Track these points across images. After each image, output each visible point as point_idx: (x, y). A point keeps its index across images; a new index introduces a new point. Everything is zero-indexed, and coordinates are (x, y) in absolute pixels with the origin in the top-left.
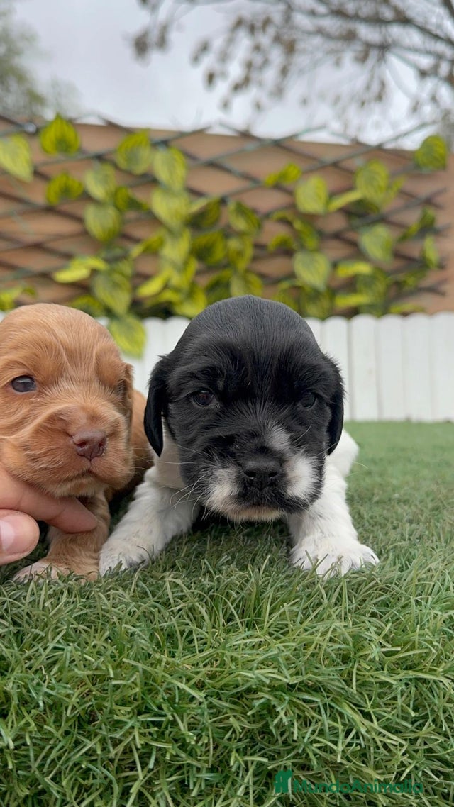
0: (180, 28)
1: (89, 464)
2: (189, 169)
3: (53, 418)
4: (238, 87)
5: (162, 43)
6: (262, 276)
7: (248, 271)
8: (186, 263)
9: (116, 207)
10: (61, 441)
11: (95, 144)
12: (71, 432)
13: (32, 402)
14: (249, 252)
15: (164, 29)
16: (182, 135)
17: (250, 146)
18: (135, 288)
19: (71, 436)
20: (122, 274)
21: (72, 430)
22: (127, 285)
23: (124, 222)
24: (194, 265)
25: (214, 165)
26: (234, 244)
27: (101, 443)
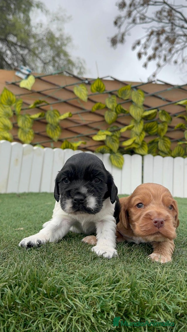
0: (129, 34)
1: (158, 229)
2: (145, 97)
3: (147, 215)
4: (150, 59)
5: (122, 40)
6: (171, 139)
7: (164, 136)
8: (141, 133)
9: (116, 112)
10: (149, 222)
11: (110, 88)
12: (152, 219)
13: (142, 210)
14: (166, 129)
15: (123, 35)
16: (143, 84)
17: (169, 89)
18: (121, 142)
19: (152, 220)
20: (116, 137)
21: (152, 218)
22: (118, 141)
23: (118, 117)
24: (144, 134)
25: (154, 96)
26: (160, 126)
27: (162, 223)
